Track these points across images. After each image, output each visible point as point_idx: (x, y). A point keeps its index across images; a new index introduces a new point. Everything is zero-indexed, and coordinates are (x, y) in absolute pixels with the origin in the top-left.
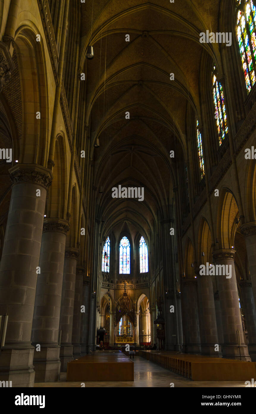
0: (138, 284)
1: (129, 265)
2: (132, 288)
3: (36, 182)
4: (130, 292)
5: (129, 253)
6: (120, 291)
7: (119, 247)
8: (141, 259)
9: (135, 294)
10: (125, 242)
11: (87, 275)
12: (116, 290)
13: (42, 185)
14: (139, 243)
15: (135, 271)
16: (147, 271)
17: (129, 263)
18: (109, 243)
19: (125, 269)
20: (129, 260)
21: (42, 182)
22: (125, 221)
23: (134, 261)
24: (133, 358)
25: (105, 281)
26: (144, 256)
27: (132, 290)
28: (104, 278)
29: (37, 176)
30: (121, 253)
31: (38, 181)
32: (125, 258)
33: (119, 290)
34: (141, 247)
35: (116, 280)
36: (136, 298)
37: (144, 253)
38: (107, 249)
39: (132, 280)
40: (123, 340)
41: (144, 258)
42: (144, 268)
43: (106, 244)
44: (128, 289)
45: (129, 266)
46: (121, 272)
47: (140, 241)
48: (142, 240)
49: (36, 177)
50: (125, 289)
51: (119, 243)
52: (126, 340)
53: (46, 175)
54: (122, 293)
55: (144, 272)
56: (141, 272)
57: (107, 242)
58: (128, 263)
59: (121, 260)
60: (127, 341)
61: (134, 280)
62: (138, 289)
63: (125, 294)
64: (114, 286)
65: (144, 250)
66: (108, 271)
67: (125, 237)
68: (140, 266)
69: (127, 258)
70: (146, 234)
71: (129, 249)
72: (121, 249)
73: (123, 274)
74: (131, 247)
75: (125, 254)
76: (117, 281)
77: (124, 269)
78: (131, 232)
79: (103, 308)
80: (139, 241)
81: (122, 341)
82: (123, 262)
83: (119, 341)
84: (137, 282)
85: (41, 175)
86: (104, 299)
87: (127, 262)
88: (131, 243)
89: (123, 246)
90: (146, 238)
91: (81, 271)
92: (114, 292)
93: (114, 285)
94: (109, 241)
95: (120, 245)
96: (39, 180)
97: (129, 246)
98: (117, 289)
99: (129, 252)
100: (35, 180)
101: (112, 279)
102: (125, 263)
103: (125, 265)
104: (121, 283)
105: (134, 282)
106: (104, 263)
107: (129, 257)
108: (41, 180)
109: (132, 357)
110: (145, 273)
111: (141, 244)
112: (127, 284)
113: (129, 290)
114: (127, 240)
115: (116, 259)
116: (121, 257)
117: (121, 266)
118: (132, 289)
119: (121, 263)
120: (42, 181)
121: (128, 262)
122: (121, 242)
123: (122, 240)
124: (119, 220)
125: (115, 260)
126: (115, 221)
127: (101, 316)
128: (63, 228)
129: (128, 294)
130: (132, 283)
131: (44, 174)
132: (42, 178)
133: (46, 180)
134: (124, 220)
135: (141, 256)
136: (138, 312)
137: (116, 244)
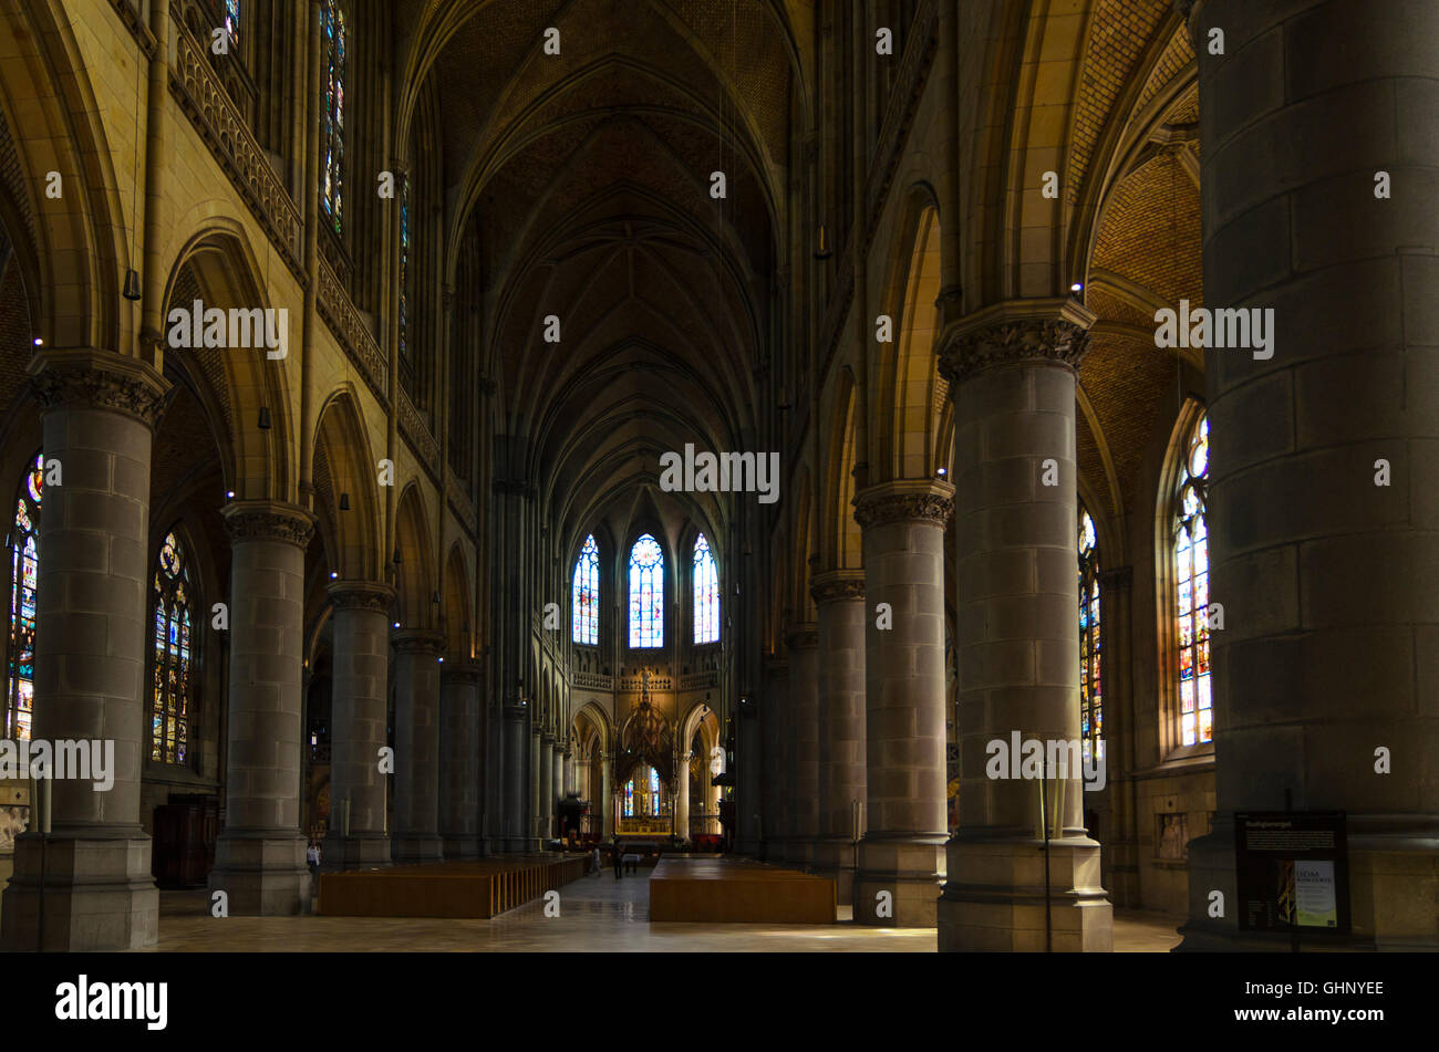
0: (686, 676)
1: (661, 622)
2: (669, 687)
3: (101, 403)
4: (660, 700)
5: (659, 586)
6: (632, 696)
7: (627, 567)
8: (697, 602)
9: (677, 707)
10: (646, 550)
11: (473, 656)
12: (619, 693)
13: (124, 409)
14: (694, 553)
15: (677, 641)
16: (716, 637)
17: (661, 614)
18: (594, 558)
19: (646, 632)
20: (660, 606)
21: (120, 402)
22: (642, 485)
23: (676, 607)
24: (635, 871)
25: (584, 670)
26: (707, 592)
27: (667, 693)
28: (580, 660)
29: (103, 384)
30: (634, 587)
31: (109, 401)
32: (646, 599)
33: (629, 693)
34: (698, 566)
35: (619, 665)
36: (680, 716)
37: (706, 582)
38: (586, 575)
39: (670, 665)
40: (641, 829)
41: (706, 598)
42: (707, 626)
43: (585, 561)
44: (656, 690)
45: (659, 624)
46: (634, 643)
47: (696, 547)
48: (702, 543)
49: (98, 387)
50: (645, 692)
51: (628, 554)
52: (648, 829)
53: (130, 379)
54: (636, 704)
55: (706, 640)
56: (697, 640)
57: (589, 555)
58: (657, 617)
59: (634, 607)
60: (652, 831)
61: (675, 666)
62: (688, 691)
63: (645, 706)
64: (612, 684)
65: (706, 574)
66: (595, 641)
67: (647, 536)
68: (696, 623)
69: (655, 599)
70: (708, 523)
71: (659, 573)
72: (634, 573)
73: (640, 650)
74: (667, 567)
75: (646, 589)
76: (622, 669)
77: (646, 634)
78: (665, 519)
79: (585, 744)
80: (693, 548)
81: (637, 831)
82: (640, 612)
83: (628, 831)
84: (686, 671)
85: (115, 381)
86: (582, 717)
87: (655, 613)
88: (665, 553)
89: (642, 564)
90: (711, 537)
91: (430, 645)
92: (612, 701)
93: (613, 681)
94: (596, 550)
95: (632, 562)
96: (111, 396)
97: (661, 562)
98: (621, 693)
99: (661, 581)
100: (98, 399)
101: (607, 664)
102: (646, 615)
103: (646, 624)
104: (635, 673)
105: (675, 671)
106: (579, 617)
107: (659, 596)
108: (119, 394)
109: (631, 869)
110: (710, 645)
111: (698, 556)
112: (653, 677)
113: (659, 693)
114: (655, 544)
115: (619, 605)
116: (633, 597)
117: (634, 625)
118: (668, 690)
119: (633, 615)
120: (123, 400)
121: (658, 611)
122: (634, 551)
123: (638, 544)
124: (620, 484)
125: (615, 609)
126: (609, 484)
127: (581, 764)
128: (287, 528)
129: (654, 704)
130: (669, 673)
131: (124, 377)
132: (121, 391)
133: (136, 394)
134: (640, 481)
135: (697, 593)
136: (685, 755)
137: (618, 559)
